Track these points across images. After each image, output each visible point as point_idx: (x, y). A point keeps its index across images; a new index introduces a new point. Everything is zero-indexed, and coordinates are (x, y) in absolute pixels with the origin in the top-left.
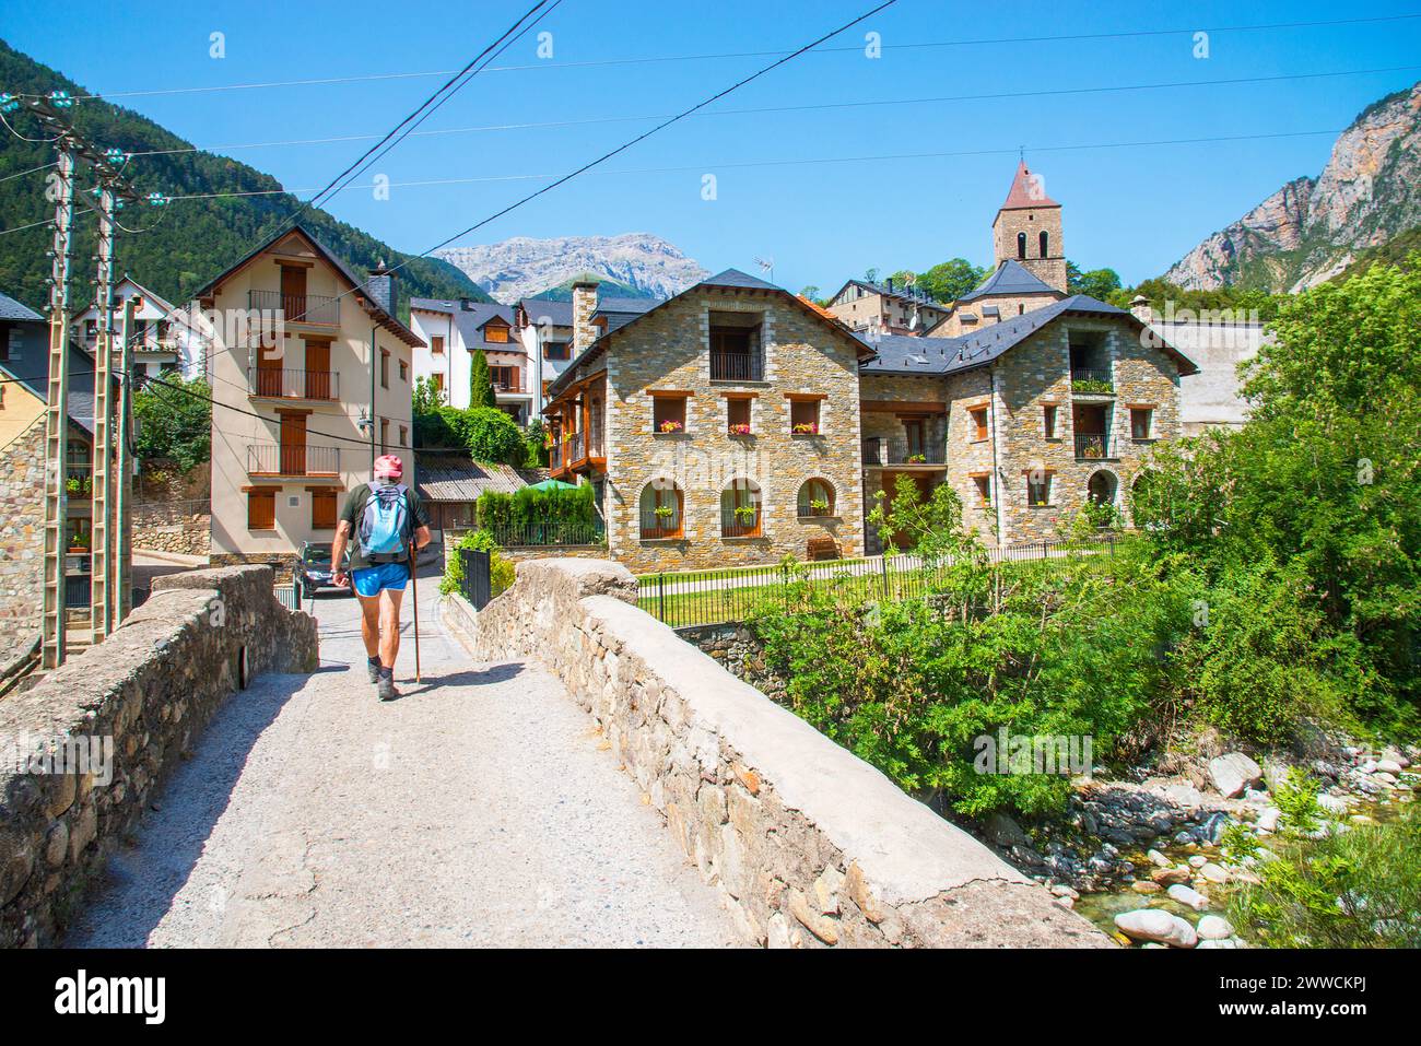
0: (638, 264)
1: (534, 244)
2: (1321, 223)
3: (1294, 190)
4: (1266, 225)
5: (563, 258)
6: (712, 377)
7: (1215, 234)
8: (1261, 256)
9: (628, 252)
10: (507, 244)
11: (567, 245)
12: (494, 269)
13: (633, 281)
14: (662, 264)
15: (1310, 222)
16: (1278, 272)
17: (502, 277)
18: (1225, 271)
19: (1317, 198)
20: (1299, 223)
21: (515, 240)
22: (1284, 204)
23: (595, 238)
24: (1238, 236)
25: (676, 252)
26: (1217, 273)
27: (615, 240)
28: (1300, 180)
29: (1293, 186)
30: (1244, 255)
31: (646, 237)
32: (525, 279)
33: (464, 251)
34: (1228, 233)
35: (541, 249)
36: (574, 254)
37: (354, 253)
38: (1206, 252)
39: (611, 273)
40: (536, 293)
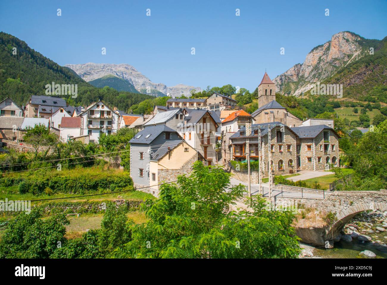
0: (124, 72)
1: (95, 65)
2: (303, 75)
3: (297, 66)
4: (290, 75)
5: (104, 69)
6: (277, 142)
7: (278, 76)
8: (289, 82)
9: (122, 69)
10: (87, 64)
11: (104, 66)
12: (83, 71)
13: (123, 77)
14: (131, 73)
15: (300, 75)
16: (293, 86)
17: (85, 74)
18: (280, 86)
19: (302, 69)
20: (298, 75)
21: (89, 63)
22: (295, 70)
23: (113, 64)
24: (284, 77)
25: (135, 70)
26: (278, 86)
27: (118, 65)
28: (298, 64)
29: (297, 65)
30: (285, 82)
31: (127, 65)
32: (92, 74)
33: (74, 65)
34: (281, 76)
35: (97, 66)
36: (107, 69)
37: (48, 66)
38: (276, 80)
39: (117, 74)
40: (95, 79)
